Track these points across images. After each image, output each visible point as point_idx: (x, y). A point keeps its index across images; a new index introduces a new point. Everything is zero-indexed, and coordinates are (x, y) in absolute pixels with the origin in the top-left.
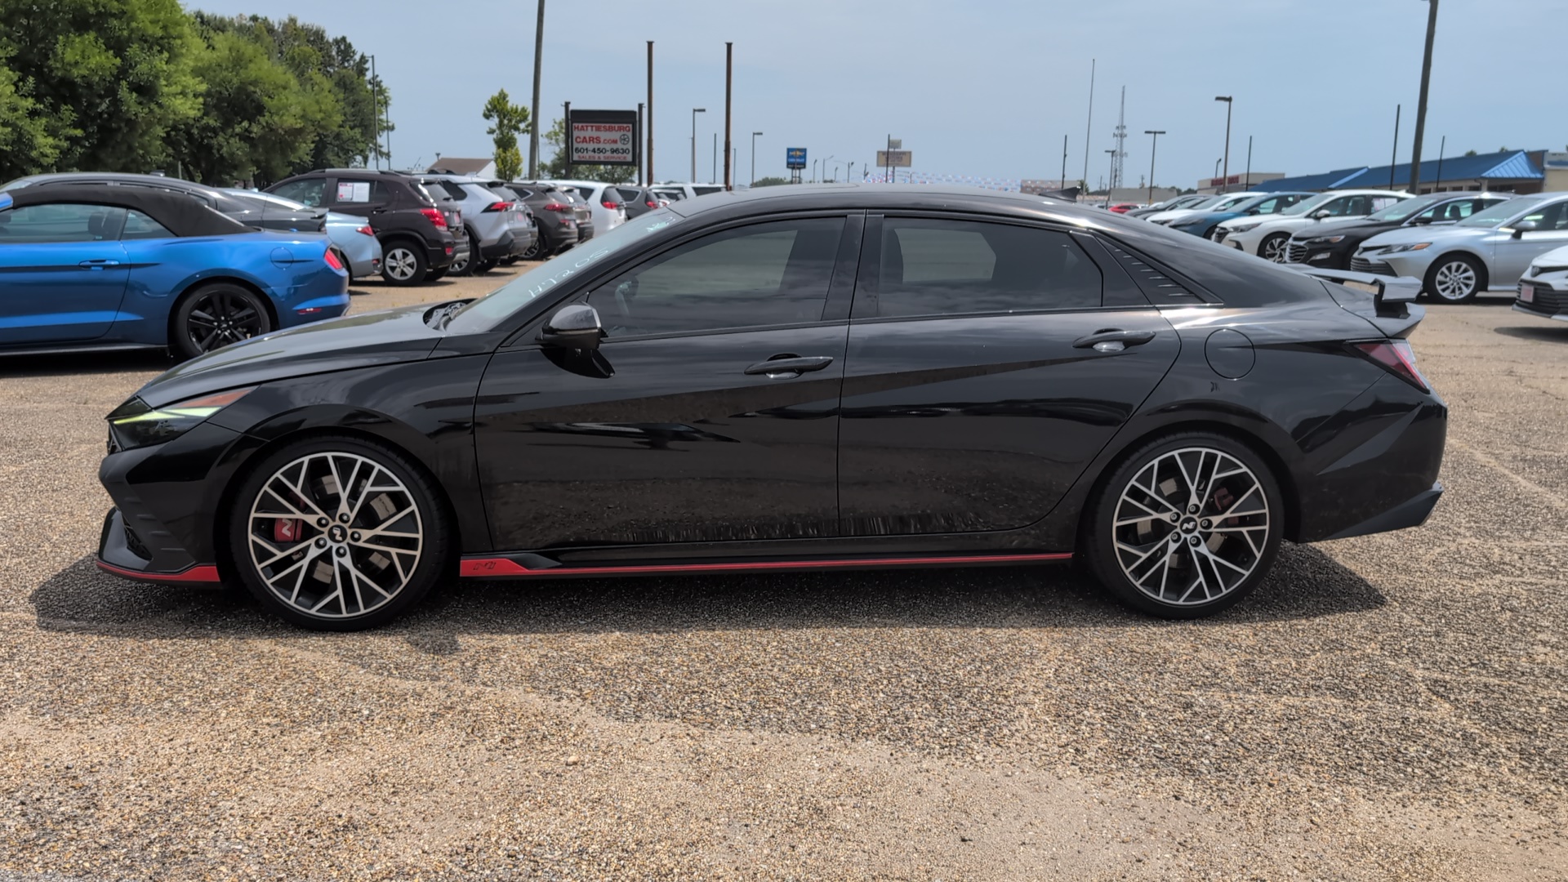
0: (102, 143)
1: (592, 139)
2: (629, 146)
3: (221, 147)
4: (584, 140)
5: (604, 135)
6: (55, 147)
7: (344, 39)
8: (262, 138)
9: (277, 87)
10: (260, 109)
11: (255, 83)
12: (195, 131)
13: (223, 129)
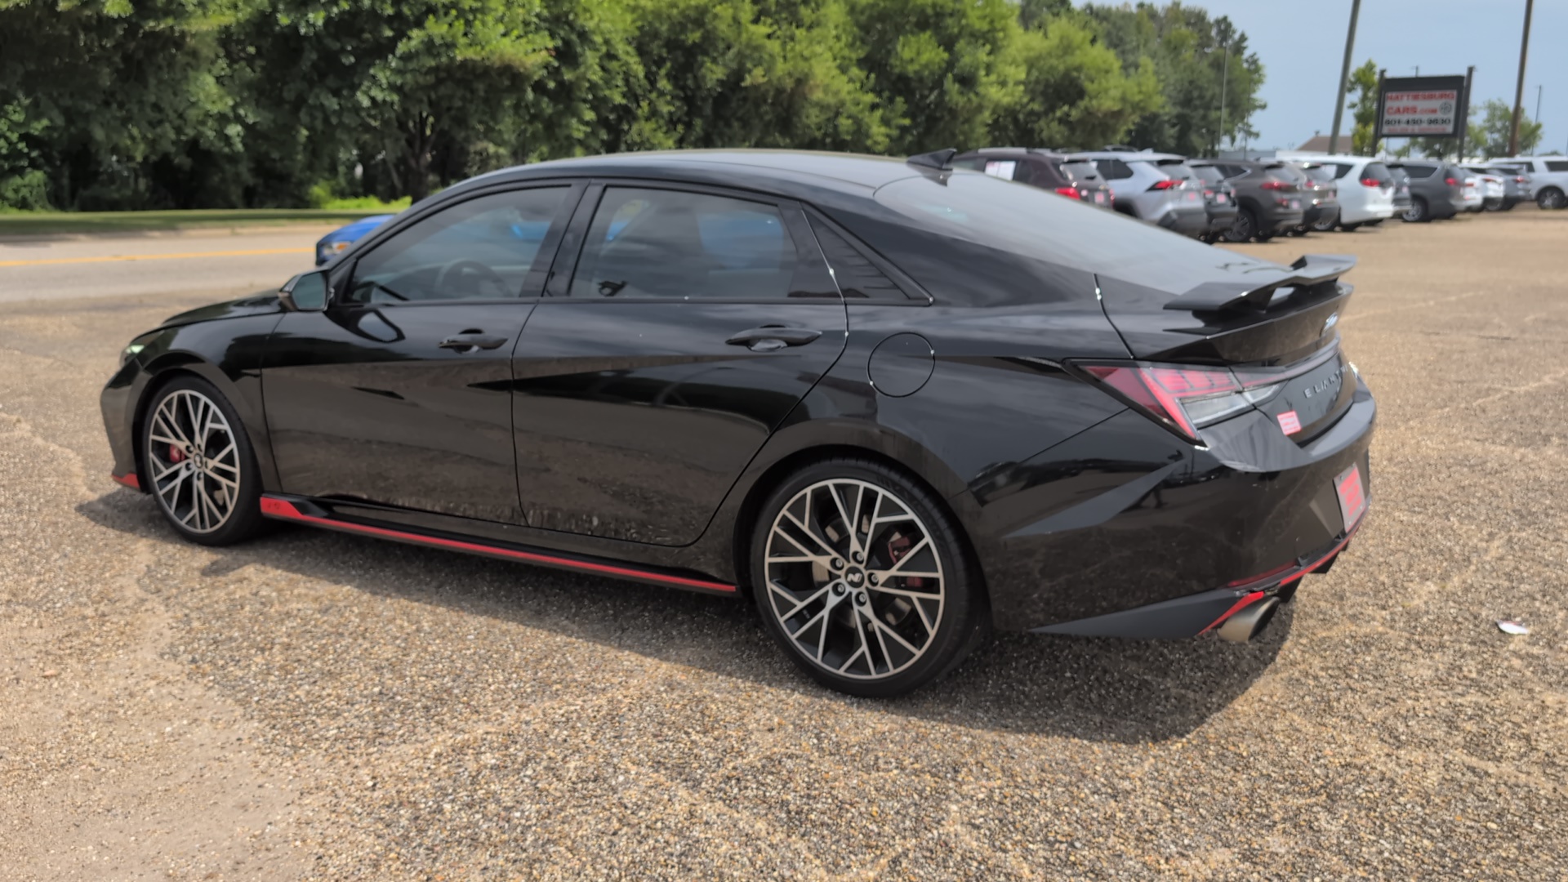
0: (928, 131)
1: (1406, 110)
2: (1451, 116)
3: (1042, 131)
4: (1398, 111)
5: (1422, 104)
6: (888, 136)
7: (1225, 19)
8: (1081, 121)
9: (1099, 70)
10: (1081, 94)
11: (1079, 69)
12: (1021, 117)
13: (1046, 113)
